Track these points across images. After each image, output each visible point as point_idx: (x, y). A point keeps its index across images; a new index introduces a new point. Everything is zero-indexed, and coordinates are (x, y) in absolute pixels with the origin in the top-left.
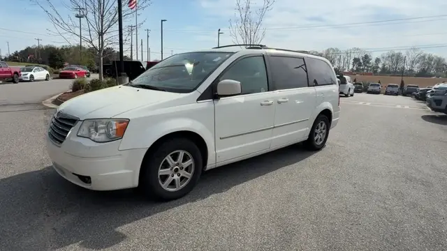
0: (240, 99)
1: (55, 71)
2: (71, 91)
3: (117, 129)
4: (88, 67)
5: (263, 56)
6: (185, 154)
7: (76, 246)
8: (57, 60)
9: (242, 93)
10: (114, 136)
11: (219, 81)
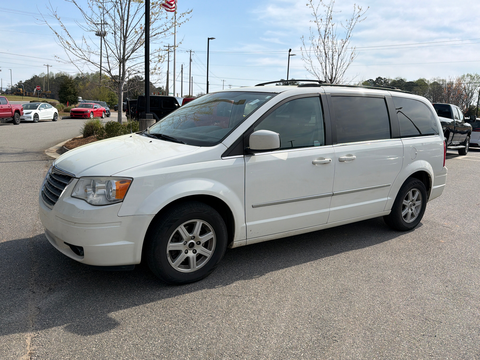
0: (283, 155)
1: (65, 108)
2: (82, 136)
3: (117, 190)
4: (108, 103)
5: (320, 96)
6: (203, 224)
7: (60, 329)
8: (70, 93)
9: (282, 148)
10: (114, 198)
11: (253, 131)
